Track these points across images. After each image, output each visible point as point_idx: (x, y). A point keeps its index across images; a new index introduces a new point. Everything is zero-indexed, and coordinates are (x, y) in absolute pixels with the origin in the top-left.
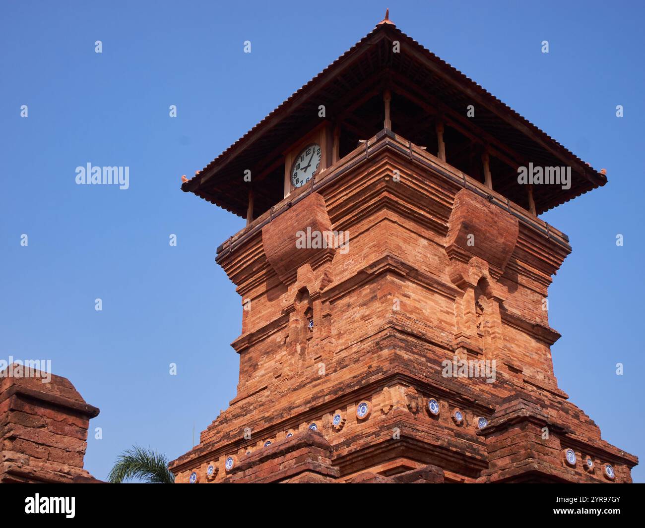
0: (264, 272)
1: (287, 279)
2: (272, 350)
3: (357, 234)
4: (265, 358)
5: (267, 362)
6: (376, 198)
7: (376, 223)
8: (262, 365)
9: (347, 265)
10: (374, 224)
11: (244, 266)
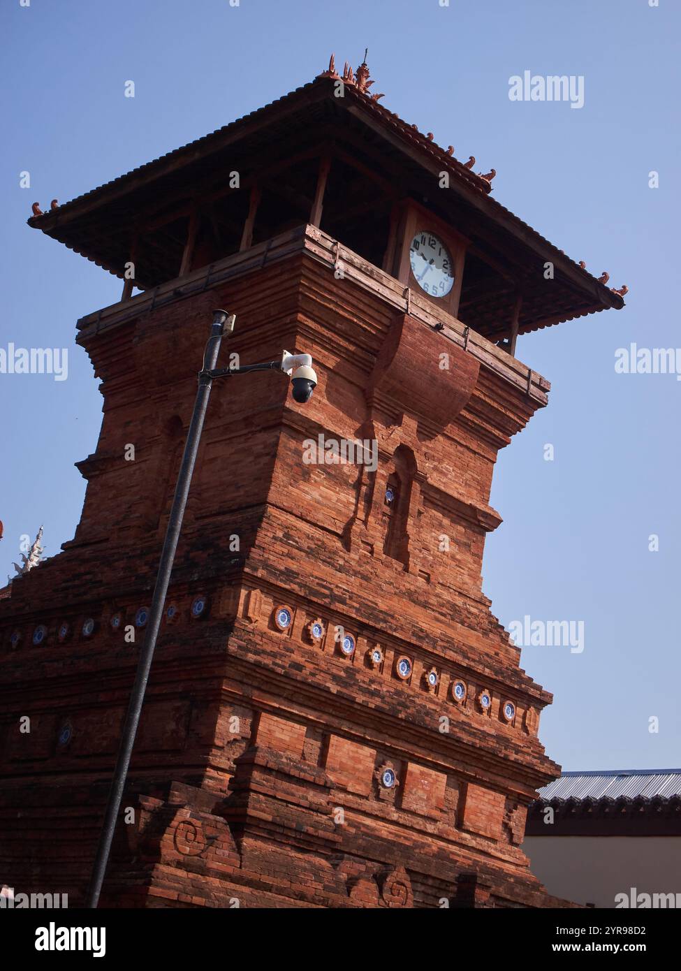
0: (352, 348)
1: (381, 401)
2: (335, 476)
3: (465, 444)
4: (323, 477)
5: (324, 486)
6: (501, 434)
7: (486, 455)
8: (315, 481)
9: (446, 469)
10: (483, 454)
11: (331, 306)
